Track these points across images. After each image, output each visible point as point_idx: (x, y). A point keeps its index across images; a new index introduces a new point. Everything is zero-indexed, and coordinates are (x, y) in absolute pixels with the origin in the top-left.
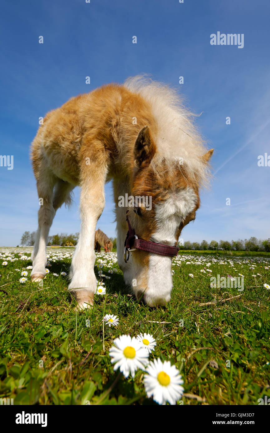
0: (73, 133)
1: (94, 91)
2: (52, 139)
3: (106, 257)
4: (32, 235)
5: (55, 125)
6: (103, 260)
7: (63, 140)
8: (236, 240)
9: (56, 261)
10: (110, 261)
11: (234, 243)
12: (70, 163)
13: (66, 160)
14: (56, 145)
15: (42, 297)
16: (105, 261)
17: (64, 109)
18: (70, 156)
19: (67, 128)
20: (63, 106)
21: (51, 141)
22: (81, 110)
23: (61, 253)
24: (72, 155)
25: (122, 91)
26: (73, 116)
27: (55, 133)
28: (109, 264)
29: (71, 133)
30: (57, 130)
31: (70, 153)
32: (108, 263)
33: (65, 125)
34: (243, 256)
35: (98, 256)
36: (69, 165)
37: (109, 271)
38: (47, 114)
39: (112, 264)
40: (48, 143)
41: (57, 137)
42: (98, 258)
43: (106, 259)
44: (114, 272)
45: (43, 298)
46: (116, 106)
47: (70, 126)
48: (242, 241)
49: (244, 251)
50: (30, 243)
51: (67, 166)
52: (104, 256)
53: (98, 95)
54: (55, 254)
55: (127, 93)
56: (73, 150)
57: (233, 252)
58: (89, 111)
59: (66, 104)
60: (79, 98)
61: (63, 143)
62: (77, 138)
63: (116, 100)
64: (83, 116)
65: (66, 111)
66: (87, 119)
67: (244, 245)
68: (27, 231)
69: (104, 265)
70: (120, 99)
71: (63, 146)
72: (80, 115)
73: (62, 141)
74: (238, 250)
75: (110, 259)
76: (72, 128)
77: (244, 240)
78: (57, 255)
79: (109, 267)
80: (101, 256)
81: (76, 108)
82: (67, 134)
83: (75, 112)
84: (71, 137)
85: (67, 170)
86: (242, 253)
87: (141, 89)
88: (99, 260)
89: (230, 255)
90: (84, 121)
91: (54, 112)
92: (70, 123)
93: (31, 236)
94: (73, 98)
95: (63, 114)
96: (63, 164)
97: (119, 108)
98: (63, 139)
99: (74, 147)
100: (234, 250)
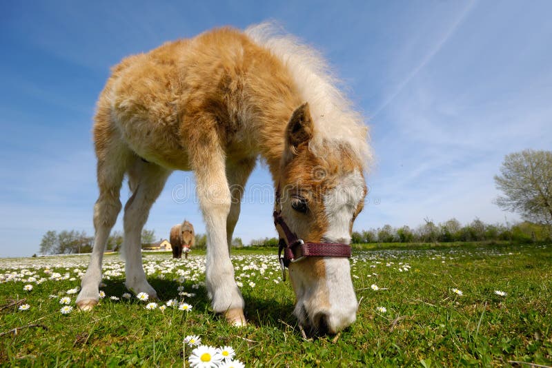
0: (170, 91)
1: (201, 35)
2: (133, 98)
3: (190, 265)
4: (60, 236)
5: (140, 77)
6: (185, 269)
7: (154, 100)
8: (367, 230)
9: (111, 277)
10: (196, 271)
11: (365, 233)
12: (164, 136)
13: (156, 131)
14: (139, 107)
15: (103, 327)
16: (188, 272)
17: (154, 57)
18: (164, 124)
19: (161, 84)
20: (151, 52)
21: (131, 101)
22: (182, 59)
23: (117, 265)
24: (167, 123)
25: (245, 42)
26: (169, 68)
27: (139, 89)
28: (194, 276)
29: (167, 91)
30: (143, 85)
31: (164, 119)
32: (192, 274)
33: (157, 79)
34: (373, 250)
35: (177, 264)
36: (162, 139)
37: (193, 286)
38: (125, 60)
39: (198, 275)
40: (126, 103)
41: (142, 95)
42: (177, 267)
43: (190, 268)
44: (200, 286)
45: (106, 329)
46: (236, 60)
47: (166, 81)
48: (374, 230)
49: (376, 242)
50: (57, 249)
51: (158, 140)
52: (186, 264)
53: (206, 40)
54: (108, 267)
55: (251, 45)
56: (168, 115)
57: (363, 245)
58: (193, 63)
59: (157, 49)
60: (179, 43)
61: (152, 105)
62: (175, 99)
63: (236, 51)
64: (184, 67)
65: (157, 60)
66: (189, 72)
67: (377, 236)
68: (51, 231)
69: (186, 277)
70: (242, 51)
71: (154, 108)
72: (180, 66)
73: (151, 101)
74: (369, 242)
75: (195, 268)
76: (168, 84)
77: (376, 229)
78: (110, 267)
79: (194, 279)
80: (181, 264)
81: (175, 57)
82: (161, 92)
83: (172, 63)
84: (166, 96)
85: (157, 146)
86: (372, 246)
87: (270, 41)
88: (179, 271)
89: (359, 249)
90: (186, 75)
91: (136, 57)
92: (166, 78)
93: (58, 238)
94: (168, 43)
95: (153, 64)
96: (151, 135)
97: (241, 66)
98: (154, 98)
99: (170, 111)
100: (365, 243)
